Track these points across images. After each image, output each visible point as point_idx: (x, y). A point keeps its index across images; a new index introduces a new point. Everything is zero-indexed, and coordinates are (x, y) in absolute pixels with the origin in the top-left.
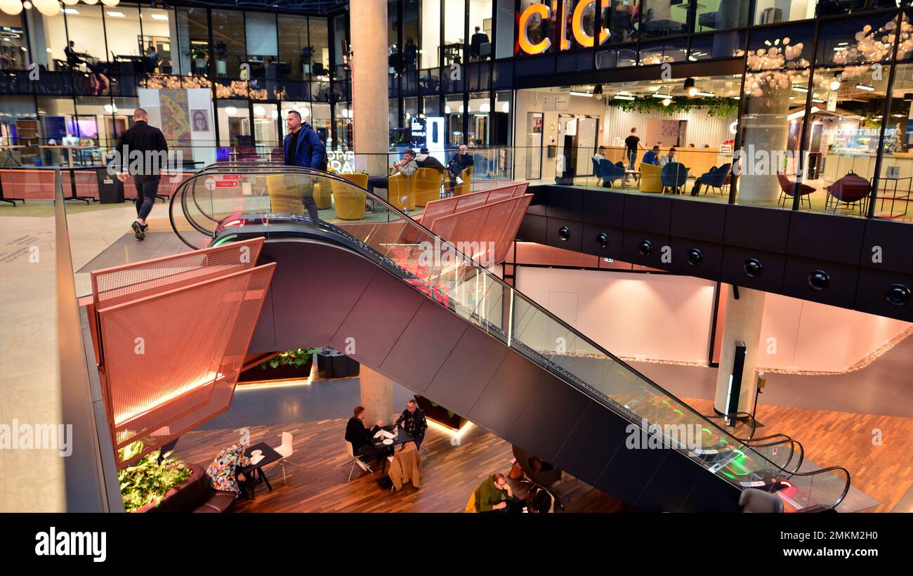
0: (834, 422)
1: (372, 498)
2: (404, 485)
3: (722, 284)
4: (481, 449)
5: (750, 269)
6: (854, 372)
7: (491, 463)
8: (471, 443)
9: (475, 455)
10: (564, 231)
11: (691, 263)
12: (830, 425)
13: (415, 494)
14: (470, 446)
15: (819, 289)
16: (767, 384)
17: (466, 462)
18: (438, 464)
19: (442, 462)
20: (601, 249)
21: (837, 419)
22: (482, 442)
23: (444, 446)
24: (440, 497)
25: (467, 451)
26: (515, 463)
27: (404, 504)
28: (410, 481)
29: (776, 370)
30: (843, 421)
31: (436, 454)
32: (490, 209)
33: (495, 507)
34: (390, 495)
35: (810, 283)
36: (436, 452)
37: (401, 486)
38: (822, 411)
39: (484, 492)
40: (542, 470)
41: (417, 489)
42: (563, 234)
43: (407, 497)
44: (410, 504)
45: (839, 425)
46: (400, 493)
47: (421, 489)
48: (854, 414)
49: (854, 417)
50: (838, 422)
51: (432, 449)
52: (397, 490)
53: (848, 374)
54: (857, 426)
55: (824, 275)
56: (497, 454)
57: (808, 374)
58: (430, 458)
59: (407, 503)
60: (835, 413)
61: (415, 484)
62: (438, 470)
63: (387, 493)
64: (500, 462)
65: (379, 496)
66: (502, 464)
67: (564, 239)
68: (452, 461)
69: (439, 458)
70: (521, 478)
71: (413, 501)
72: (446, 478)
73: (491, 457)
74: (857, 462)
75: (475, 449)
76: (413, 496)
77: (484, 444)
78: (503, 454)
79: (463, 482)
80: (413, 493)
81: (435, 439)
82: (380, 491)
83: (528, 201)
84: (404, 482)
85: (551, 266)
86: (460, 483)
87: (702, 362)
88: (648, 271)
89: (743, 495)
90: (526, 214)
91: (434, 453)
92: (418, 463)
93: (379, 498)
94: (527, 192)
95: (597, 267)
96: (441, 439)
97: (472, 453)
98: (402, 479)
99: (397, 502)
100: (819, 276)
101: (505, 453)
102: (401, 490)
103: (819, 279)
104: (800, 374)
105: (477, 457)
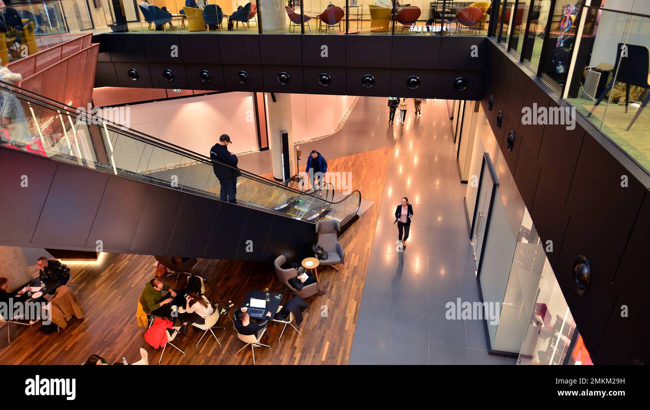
0: (339, 165)
1: (41, 346)
2: (68, 322)
3: (258, 93)
4: (122, 267)
5: (282, 80)
6: (338, 132)
7: (137, 272)
8: (113, 264)
9: (121, 272)
10: (132, 73)
11: (242, 83)
12: (337, 167)
13: (83, 324)
14: (113, 267)
15: (326, 85)
16: (302, 153)
17: (115, 280)
18: (91, 292)
19: (95, 289)
20: (168, 82)
21: (339, 162)
22: (121, 260)
23: (90, 276)
24: (106, 317)
25: (112, 271)
26: (158, 265)
27: (76, 337)
28: (74, 317)
29: (299, 142)
30: (343, 162)
31: (85, 285)
32: (68, 62)
33: (161, 304)
34: (58, 336)
35: (320, 83)
36: (85, 283)
37: (66, 324)
38: (331, 160)
39: (147, 298)
40: (182, 262)
41: (82, 320)
42: (133, 75)
43: (77, 329)
44: (82, 334)
45: (341, 166)
46: (67, 331)
47: (86, 318)
48: (346, 157)
49: (347, 159)
50: (340, 164)
51: (80, 283)
52: (64, 329)
53: (335, 134)
54: (350, 164)
55: (327, 76)
56: (139, 264)
57: (316, 140)
58: (81, 291)
59: (78, 334)
60: (337, 159)
61: (79, 317)
62: (94, 297)
63: (54, 335)
64: (144, 269)
65: (48, 341)
66: (145, 270)
67: (135, 79)
68: (103, 285)
69: (90, 287)
70: (166, 273)
71: (84, 330)
72: (104, 299)
73: (135, 268)
74: (357, 183)
75: (119, 268)
76: (82, 326)
77: (124, 261)
78: (143, 262)
79: (120, 297)
80: (80, 324)
81: (79, 274)
82: (46, 337)
83: (96, 50)
84: (68, 320)
85: (127, 104)
86: (119, 298)
87: (255, 149)
88: (205, 94)
89: (317, 226)
90: (98, 62)
91: (83, 285)
92: (75, 300)
93: (49, 343)
94: (93, 42)
95: (166, 97)
96: (84, 271)
97: (117, 272)
98: (65, 319)
99: (68, 338)
100: (324, 77)
101: (145, 260)
102: (67, 328)
103: (325, 79)
104: (312, 141)
105: (123, 273)
